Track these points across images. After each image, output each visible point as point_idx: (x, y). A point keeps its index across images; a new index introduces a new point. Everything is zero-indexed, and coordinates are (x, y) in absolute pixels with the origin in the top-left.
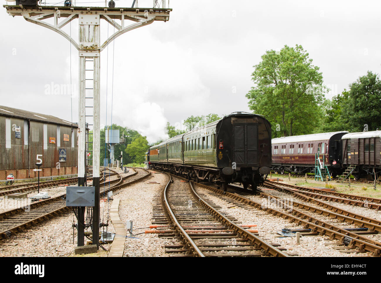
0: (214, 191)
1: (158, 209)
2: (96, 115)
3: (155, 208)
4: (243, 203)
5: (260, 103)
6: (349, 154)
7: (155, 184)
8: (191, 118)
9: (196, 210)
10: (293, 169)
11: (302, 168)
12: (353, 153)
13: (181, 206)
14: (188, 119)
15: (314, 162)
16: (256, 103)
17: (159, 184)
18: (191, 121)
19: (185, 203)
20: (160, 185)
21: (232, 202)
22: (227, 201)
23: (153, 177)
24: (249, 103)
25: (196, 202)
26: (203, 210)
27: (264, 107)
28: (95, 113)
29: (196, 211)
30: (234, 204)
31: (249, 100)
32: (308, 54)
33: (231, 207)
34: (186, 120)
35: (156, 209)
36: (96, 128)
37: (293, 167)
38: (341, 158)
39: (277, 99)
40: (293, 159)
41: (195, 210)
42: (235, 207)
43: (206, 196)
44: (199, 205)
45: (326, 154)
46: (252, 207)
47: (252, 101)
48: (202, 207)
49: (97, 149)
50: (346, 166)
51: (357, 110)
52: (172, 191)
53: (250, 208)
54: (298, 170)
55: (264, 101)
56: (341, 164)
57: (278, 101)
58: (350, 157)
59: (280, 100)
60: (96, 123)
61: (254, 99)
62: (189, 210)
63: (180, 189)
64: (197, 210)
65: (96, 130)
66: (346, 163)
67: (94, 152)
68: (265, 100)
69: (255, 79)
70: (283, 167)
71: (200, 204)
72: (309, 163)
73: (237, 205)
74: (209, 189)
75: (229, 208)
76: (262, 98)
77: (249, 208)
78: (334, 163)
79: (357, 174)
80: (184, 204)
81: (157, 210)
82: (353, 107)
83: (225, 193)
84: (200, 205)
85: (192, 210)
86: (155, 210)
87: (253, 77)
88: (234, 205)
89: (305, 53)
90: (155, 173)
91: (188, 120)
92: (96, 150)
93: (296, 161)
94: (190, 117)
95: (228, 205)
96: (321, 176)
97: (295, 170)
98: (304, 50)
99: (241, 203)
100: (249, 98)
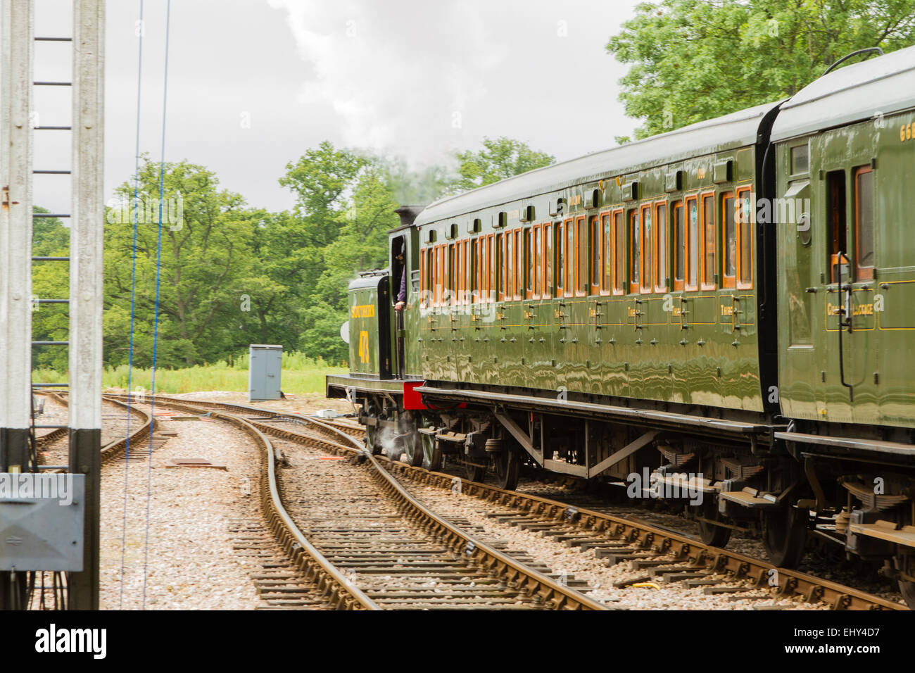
0: (514, 506)
1: (283, 591)
2: (88, 121)
3: (267, 585)
4: (688, 566)
5: (681, 83)
7: (202, 472)
8: (320, 154)
9: (473, 597)
13: (388, 577)
14: (308, 157)
16: (657, 84)
17: (221, 468)
18: (318, 168)
19: (400, 560)
20: (227, 475)
21: (628, 559)
22: (601, 555)
23: (175, 435)
24: (625, 82)
25: (450, 555)
26: (506, 596)
27: (702, 100)
28: (84, 111)
29: (470, 600)
30: (642, 566)
31: (626, 69)
33: (631, 583)
34: (294, 164)
35: (275, 591)
36: (87, 186)
39: (763, 66)
41: (467, 597)
42: (649, 584)
43: (480, 529)
44: (474, 571)
46: (738, 584)
47: (641, 73)
48: (496, 583)
49: (91, 289)
52: (302, 502)
53: (730, 586)
55: (699, 74)
57: (766, 73)
59: (775, 71)
60: (87, 162)
61: (648, 62)
62: (439, 597)
63: (337, 497)
64: (478, 598)
65: (87, 195)
67: (79, 305)
68: (707, 66)
71: (481, 567)
73: (659, 573)
74: (483, 497)
75: (622, 586)
76: (687, 57)
77: (724, 585)
80: (395, 568)
81: (278, 594)
83: (578, 517)
84: (478, 573)
85: (454, 597)
86: (271, 594)
88: (644, 573)
90: (176, 419)
91: (306, 162)
92: (89, 294)
94: (316, 148)
95: (610, 572)
99: (673, 563)
100: (625, 57)
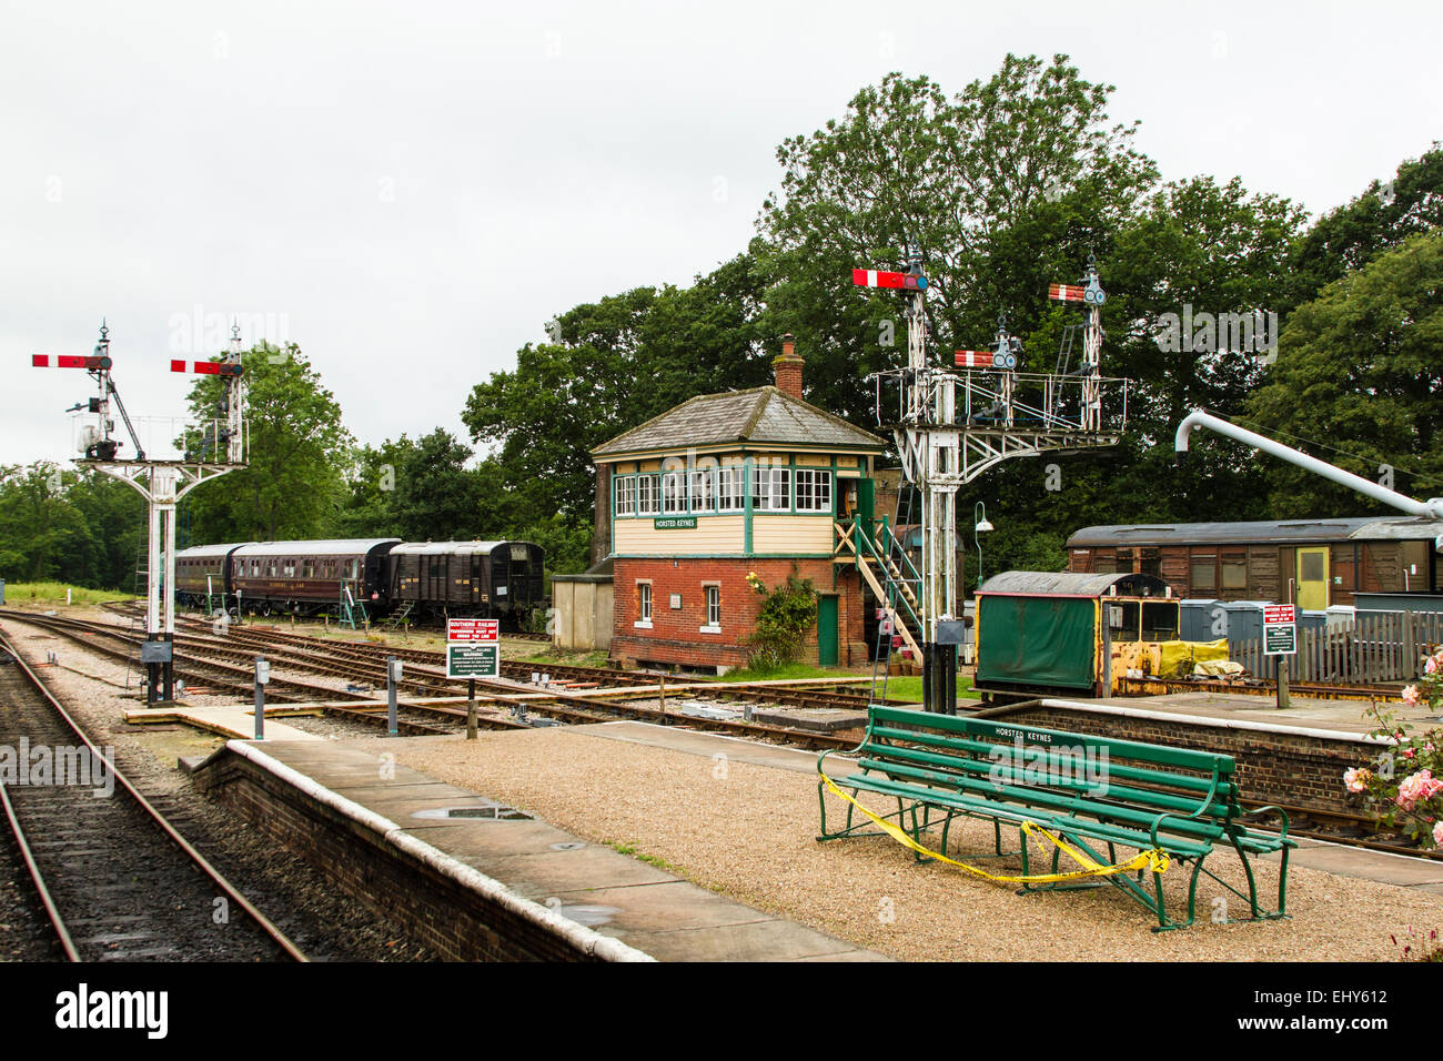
6: (402, 581)
10: (292, 606)
11: (311, 605)
12: (409, 580)
15: (336, 593)
32: (308, 365)
37: (292, 603)
38: (387, 586)
40: (292, 587)
45: (361, 581)
50: (397, 603)
51: (415, 498)
54: (301, 610)
56: (387, 599)
58: (403, 587)
66: (396, 597)
69: (196, 410)
70: (269, 603)
72: (328, 595)
78: (376, 596)
79: (416, 616)
82: (409, 493)
87: (193, 403)
89: (305, 361)
93: (299, 590)
96: (351, 621)
97: (297, 609)
98: (303, 355)
